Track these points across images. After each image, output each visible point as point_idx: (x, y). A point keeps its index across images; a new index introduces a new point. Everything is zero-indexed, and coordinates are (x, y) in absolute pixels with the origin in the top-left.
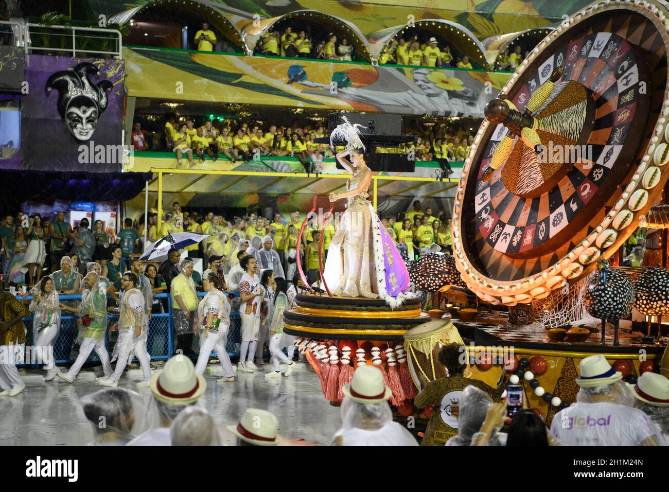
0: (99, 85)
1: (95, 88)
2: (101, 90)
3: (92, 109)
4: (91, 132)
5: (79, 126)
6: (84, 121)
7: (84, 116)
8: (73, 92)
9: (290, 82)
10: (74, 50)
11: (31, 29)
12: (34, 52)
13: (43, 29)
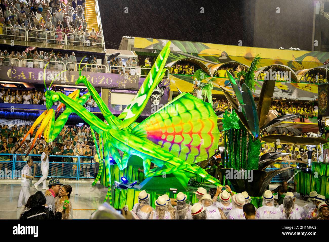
0: (162, 87)
1: (160, 88)
2: (162, 89)
3: (159, 95)
4: (159, 103)
5: (155, 101)
6: (156, 99)
7: (157, 98)
9: (225, 86)
11: (141, 70)
12: (142, 77)
13: (145, 70)
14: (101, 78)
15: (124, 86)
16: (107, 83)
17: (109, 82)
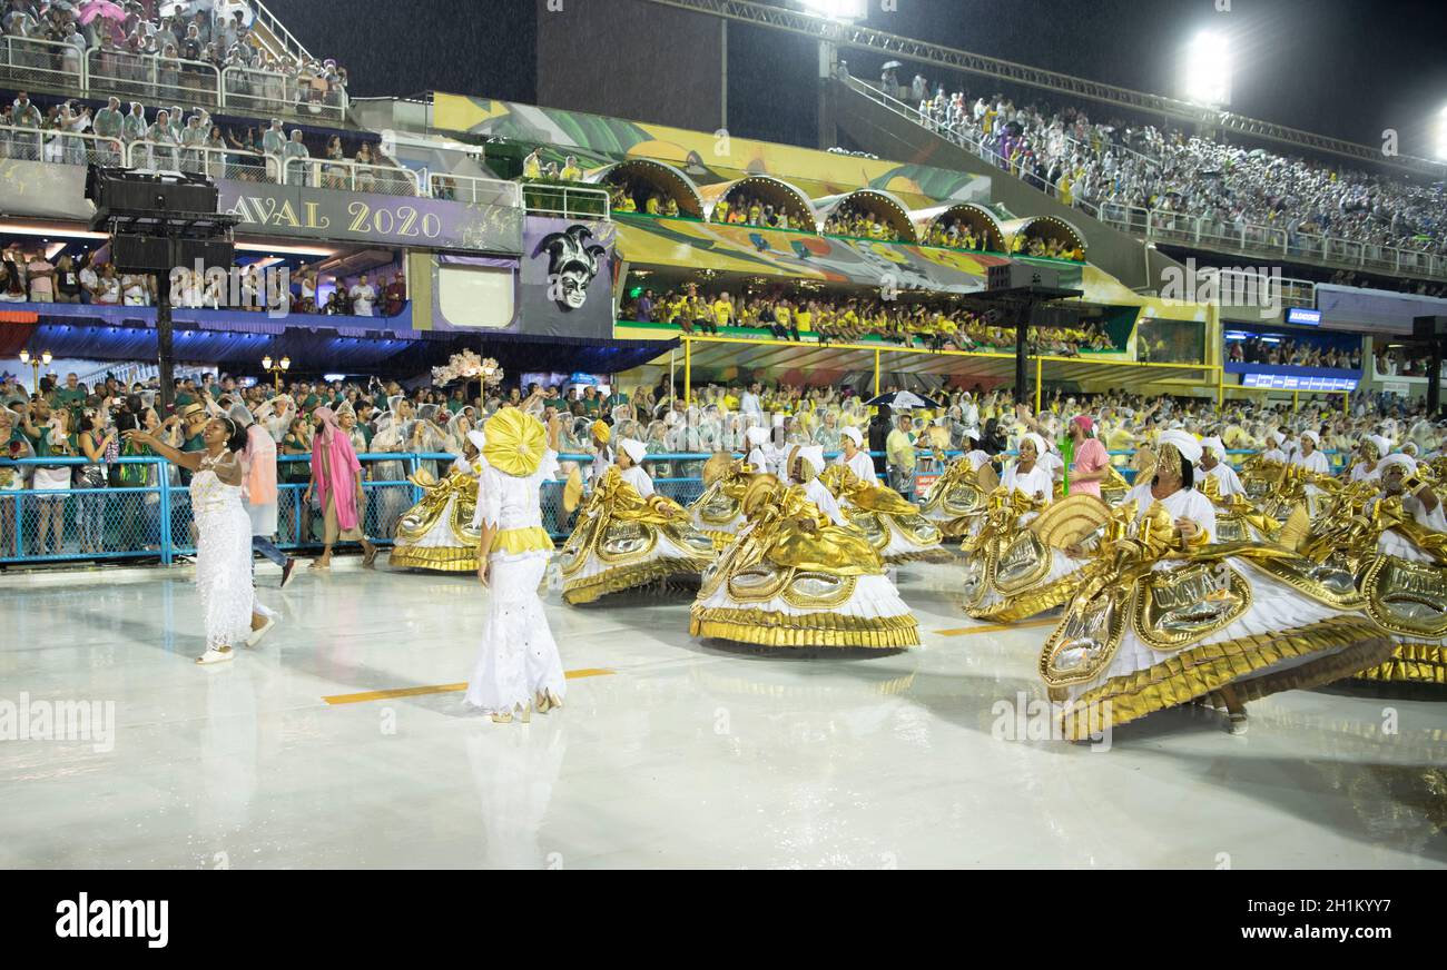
0: (591, 249)
1: (587, 251)
2: (593, 254)
3: (586, 275)
4: (583, 299)
5: (574, 292)
6: (579, 287)
7: (580, 282)
8: (567, 256)
9: (760, 250)
10: (565, 212)
11: (524, 189)
12: (529, 213)
13: (534, 188)
14: (406, 213)
15: (481, 245)
16: (426, 231)
17: (432, 228)
